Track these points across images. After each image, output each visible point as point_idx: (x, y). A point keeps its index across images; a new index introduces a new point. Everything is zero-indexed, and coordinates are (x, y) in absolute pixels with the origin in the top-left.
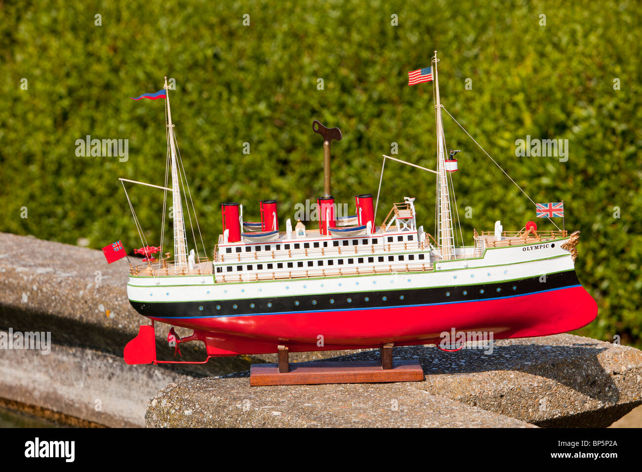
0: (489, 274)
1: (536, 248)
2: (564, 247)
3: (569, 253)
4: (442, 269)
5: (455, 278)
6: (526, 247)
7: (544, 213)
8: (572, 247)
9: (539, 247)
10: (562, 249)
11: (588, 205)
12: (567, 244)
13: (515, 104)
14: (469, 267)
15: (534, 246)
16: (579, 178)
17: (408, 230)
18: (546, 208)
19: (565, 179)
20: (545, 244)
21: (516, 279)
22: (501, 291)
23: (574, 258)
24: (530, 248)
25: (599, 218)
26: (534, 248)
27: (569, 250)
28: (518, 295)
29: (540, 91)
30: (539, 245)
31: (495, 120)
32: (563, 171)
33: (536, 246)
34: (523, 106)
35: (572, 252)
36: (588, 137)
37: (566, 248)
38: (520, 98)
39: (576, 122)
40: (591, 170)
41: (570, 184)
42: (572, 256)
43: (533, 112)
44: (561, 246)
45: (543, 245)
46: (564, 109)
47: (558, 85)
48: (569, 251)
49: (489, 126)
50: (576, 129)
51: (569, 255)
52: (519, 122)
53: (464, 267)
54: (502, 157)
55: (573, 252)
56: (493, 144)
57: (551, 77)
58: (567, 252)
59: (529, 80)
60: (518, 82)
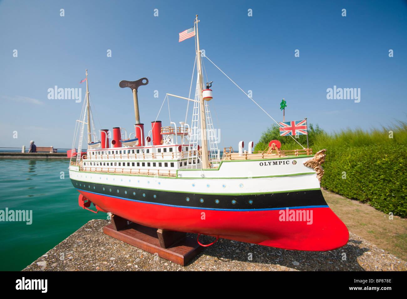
0: (223, 186)
1: (275, 163)
2: (307, 165)
3: (314, 172)
4: (183, 177)
5: (193, 185)
6: (263, 162)
7: (287, 131)
8: (317, 165)
9: (278, 163)
10: (306, 167)
11: (361, 178)
12: (311, 162)
13: (347, 162)
14: (206, 177)
15: (272, 161)
16: (359, 173)
17: (170, 144)
18: (289, 126)
19: (357, 173)
20: (285, 161)
21: (253, 193)
22: (236, 204)
23: (320, 177)
24: (267, 163)
25: (363, 180)
26: (272, 163)
27: (313, 168)
28: (254, 209)
29: (352, 160)
30: (278, 161)
31: (344, 164)
32: (356, 172)
33: (275, 161)
34: (349, 162)
35: (317, 171)
36: (361, 167)
37: (310, 166)
38: (348, 161)
39: (358, 165)
40: (361, 172)
41: (357, 174)
42: (318, 174)
43: (350, 163)
44: (304, 164)
45: (282, 161)
46: (356, 163)
47: (355, 159)
48: (314, 170)
49: (343, 165)
50: (358, 166)
51: (314, 173)
52: (348, 165)
53: (200, 177)
54: (345, 170)
55: (319, 171)
56: (344, 168)
57: (353, 158)
58: (312, 171)
59: (350, 158)
60: (348, 159)
